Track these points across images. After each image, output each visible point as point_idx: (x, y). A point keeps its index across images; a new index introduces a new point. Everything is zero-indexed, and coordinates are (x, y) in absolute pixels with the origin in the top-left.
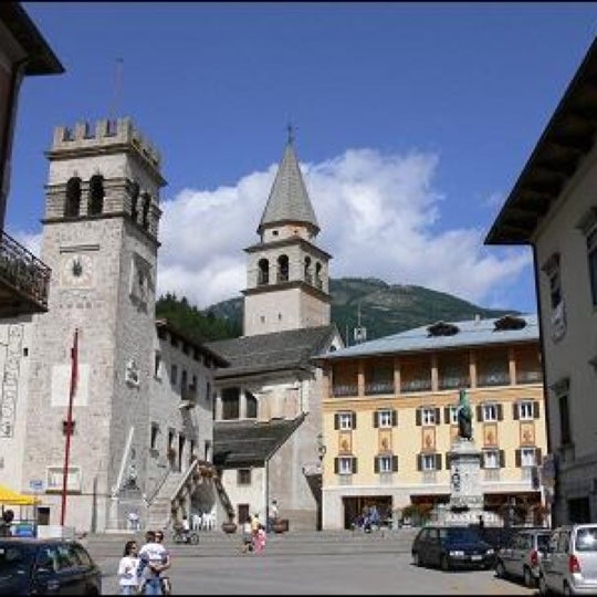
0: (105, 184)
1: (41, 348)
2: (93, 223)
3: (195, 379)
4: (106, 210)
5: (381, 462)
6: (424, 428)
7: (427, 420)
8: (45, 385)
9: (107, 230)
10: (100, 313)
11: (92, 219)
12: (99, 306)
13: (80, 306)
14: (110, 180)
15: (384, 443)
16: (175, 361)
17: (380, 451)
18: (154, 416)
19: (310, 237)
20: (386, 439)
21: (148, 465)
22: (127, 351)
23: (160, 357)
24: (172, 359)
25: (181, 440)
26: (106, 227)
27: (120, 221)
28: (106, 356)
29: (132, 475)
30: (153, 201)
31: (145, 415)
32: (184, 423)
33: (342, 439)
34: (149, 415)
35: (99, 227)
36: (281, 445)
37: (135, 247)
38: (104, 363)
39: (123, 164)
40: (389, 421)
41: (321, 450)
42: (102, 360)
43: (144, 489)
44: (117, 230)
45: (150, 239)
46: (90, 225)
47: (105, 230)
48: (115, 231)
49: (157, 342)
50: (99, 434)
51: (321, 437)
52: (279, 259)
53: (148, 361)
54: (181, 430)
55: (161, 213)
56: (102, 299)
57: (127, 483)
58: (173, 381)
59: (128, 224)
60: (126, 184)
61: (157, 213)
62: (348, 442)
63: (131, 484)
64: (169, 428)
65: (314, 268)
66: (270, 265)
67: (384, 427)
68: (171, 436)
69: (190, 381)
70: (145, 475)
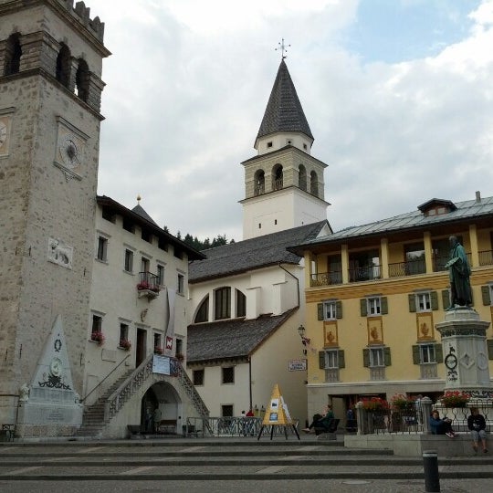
0: (23, 41)
2: (9, 85)
4: (22, 68)
5: (371, 354)
6: (418, 315)
7: (422, 305)
9: (23, 91)
10: (14, 182)
11: (9, 80)
14: (28, 36)
15: (374, 334)
16: (130, 247)
17: (370, 342)
18: (96, 304)
19: (305, 146)
20: (375, 328)
21: (86, 359)
22: (51, 227)
23: (102, 241)
24: (125, 244)
25: (141, 334)
26: (22, 87)
27: (37, 80)
28: (17, 230)
29: (56, 370)
30: (91, 69)
31: (81, 302)
32: (143, 315)
33: (327, 331)
34: (88, 302)
35: (15, 89)
36: (265, 340)
37: (61, 112)
38: (15, 238)
39: (41, 18)
40: (378, 308)
41: (304, 343)
42: (13, 235)
43: (80, 387)
44: (34, 89)
45: (86, 108)
46: (6, 88)
47: (21, 91)
48: (31, 90)
49: (101, 224)
50: (7, 321)
51: (303, 329)
52: (274, 168)
53: (86, 242)
54: (140, 322)
55: (105, 85)
56: (16, 166)
57: (47, 380)
58: (128, 267)
59: (49, 85)
60: (45, 39)
61: (98, 84)
62: (334, 334)
63: (54, 380)
64: (120, 319)
65: (309, 176)
66: (265, 175)
67: (372, 315)
68: (124, 328)
69: (153, 269)
70: (82, 371)
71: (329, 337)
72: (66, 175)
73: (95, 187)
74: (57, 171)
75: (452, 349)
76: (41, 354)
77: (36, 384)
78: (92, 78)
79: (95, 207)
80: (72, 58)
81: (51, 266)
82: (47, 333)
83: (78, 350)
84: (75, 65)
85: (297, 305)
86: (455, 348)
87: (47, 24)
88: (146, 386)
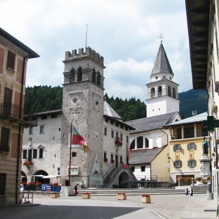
0: (83, 71)
1: (64, 128)
3: (121, 135)
4: (83, 80)
5: (190, 162)
8: (66, 140)
9: (84, 87)
10: (83, 115)
11: (79, 83)
12: (83, 113)
13: (76, 113)
14: (84, 69)
15: (191, 156)
16: (113, 129)
17: (190, 158)
18: (105, 149)
19: (170, 78)
20: (192, 154)
21: (103, 166)
22: (93, 127)
23: (106, 129)
24: (111, 129)
25: (117, 157)
26: (83, 85)
27: (88, 83)
28: (85, 130)
29: (96, 169)
30: (101, 74)
31: (101, 149)
32: (117, 151)
33: (176, 155)
34: (103, 149)
35: (81, 86)
36: (156, 157)
37: (94, 92)
38: (84, 132)
39: (88, 63)
40: (193, 147)
41: (169, 158)
42: (84, 131)
43: (102, 174)
44: (87, 86)
45: (100, 88)
46: (78, 85)
47: (83, 87)
48: (86, 87)
49: (105, 124)
50: (84, 156)
51: (169, 154)
52: (158, 87)
53: (101, 130)
54: (116, 153)
55: (104, 78)
56: (83, 110)
57: (95, 172)
58: (112, 136)
59: (91, 84)
60: (89, 70)
61: (103, 79)
62: (178, 156)
63: (96, 172)
64: (111, 153)
65: (172, 90)
66: (155, 90)
67: (191, 150)
68: (112, 156)
69: (119, 136)
70: (102, 169)
71: (177, 157)
72: (96, 111)
73: (103, 112)
74: (94, 110)
75: (202, 166)
76: (93, 165)
77: (92, 173)
78: (101, 77)
79: (103, 119)
80: (96, 73)
81: (94, 139)
82: (94, 159)
83: (101, 163)
84: (97, 75)
85: (167, 144)
86: (203, 166)
87: (90, 65)
88: (120, 173)
